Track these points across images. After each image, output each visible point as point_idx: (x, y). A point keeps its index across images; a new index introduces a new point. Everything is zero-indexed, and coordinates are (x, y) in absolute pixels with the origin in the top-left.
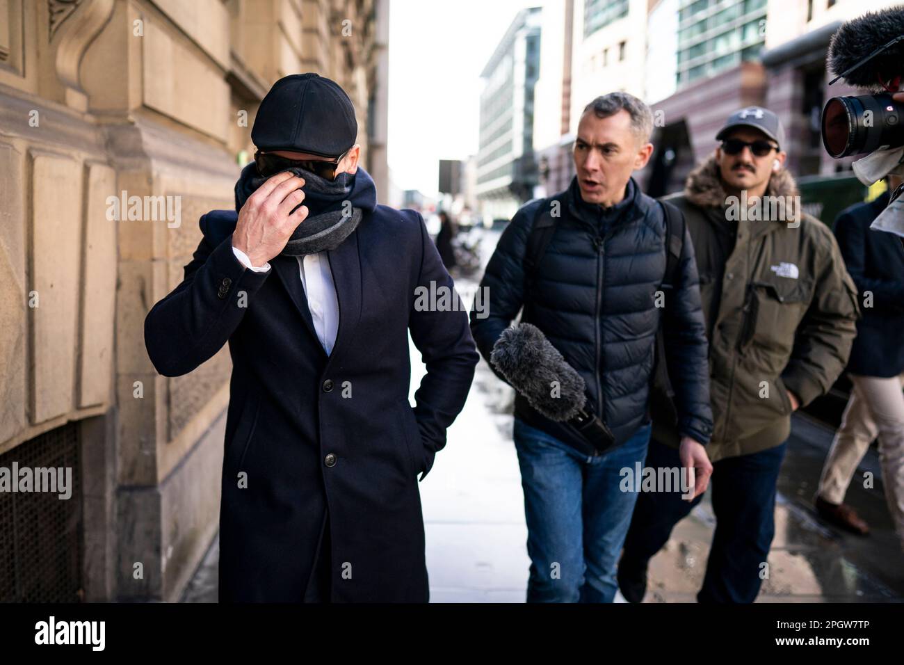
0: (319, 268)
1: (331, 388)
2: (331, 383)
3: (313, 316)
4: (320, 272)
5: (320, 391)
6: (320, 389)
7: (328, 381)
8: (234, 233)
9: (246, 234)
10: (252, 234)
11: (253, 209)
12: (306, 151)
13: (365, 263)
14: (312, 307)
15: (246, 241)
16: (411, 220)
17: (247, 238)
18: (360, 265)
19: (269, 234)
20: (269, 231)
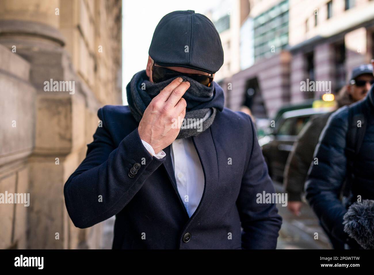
0: (184, 148)
1: (188, 239)
2: (189, 236)
3: (177, 183)
4: (184, 151)
5: (181, 241)
6: (181, 239)
7: (187, 234)
8: (139, 128)
9: (151, 130)
10: (156, 130)
11: (156, 111)
12: (196, 67)
13: (218, 146)
14: (178, 177)
15: (151, 135)
16: (245, 119)
17: (152, 133)
18: (215, 147)
19: (169, 130)
20: (169, 128)
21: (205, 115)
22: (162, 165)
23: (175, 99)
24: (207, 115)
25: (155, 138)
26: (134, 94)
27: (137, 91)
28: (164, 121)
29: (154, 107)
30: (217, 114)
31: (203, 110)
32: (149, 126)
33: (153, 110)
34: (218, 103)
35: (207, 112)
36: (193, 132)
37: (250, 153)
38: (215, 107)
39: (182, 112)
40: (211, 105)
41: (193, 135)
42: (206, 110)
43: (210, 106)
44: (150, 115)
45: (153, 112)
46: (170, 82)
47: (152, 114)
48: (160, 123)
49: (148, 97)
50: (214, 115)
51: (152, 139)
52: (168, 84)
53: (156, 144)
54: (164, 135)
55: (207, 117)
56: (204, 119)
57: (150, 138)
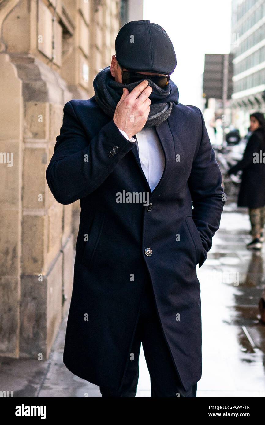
1: (151, 208)
2: (151, 205)
3: (142, 166)
5: (146, 210)
6: (146, 208)
8: (115, 120)
9: (125, 121)
10: (129, 121)
11: (129, 107)
12: (158, 72)
13: (175, 135)
14: (142, 160)
15: (125, 125)
16: (196, 112)
17: (126, 123)
18: (173, 136)
19: (139, 120)
20: (139, 119)
21: (164, 108)
22: (130, 150)
23: (144, 97)
24: (166, 109)
25: (128, 127)
27: (106, 89)
28: (136, 114)
29: (127, 103)
30: (173, 107)
31: (162, 104)
32: (123, 118)
33: (127, 105)
34: (173, 98)
35: (165, 106)
36: (155, 122)
37: (200, 141)
38: (172, 102)
40: (168, 100)
41: (155, 124)
42: (165, 104)
44: (125, 109)
45: (127, 107)
46: (138, 84)
47: (126, 108)
50: (171, 109)
51: (126, 128)
52: (136, 85)
53: (129, 132)
54: (135, 125)
55: (165, 110)
56: (163, 111)
57: (125, 127)
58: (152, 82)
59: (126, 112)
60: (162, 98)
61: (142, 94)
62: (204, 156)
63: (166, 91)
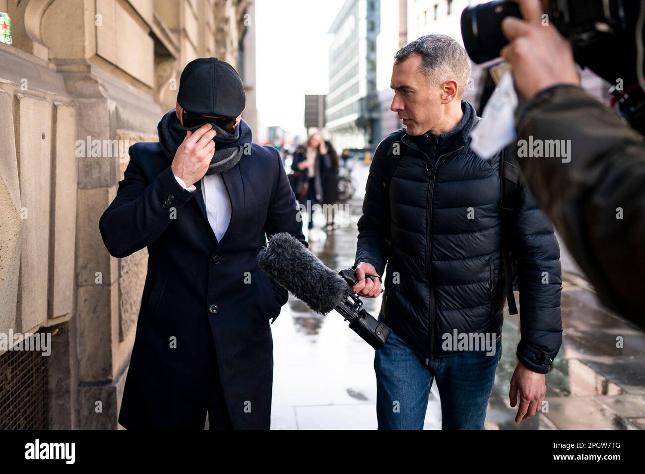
1: (218, 261)
2: (218, 258)
3: (208, 215)
5: (211, 263)
6: (211, 261)
7: (216, 256)
8: (173, 166)
9: (182, 167)
10: (187, 167)
11: (187, 152)
13: (245, 180)
14: (209, 209)
15: (183, 171)
16: (272, 155)
17: (183, 169)
18: (242, 181)
19: (197, 167)
20: (198, 165)
21: (232, 153)
22: (193, 197)
23: (204, 141)
24: (235, 153)
25: (186, 174)
26: (166, 136)
28: (194, 160)
29: (185, 148)
31: (230, 149)
32: (181, 165)
33: (184, 150)
34: (245, 141)
35: (234, 150)
38: (242, 145)
39: (211, 152)
41: (221, 170)
42: (233, 148)
43: (238, 145)
44: (182, 154)
46: (200, 127)
47: (183, 153)
48: (191, 161)
49: (180, 138)
50: (241, 152)
51: (184, 175)
53: (187, 179)
54: (194, 171)
55: (234, 155)
56: (231, 157)
57: (182, 174)
58: (216, 126)
59: (183, 157)
60: (229, 142)
61: (202, 138)
62: (282, 202)
63: (232, 136)
